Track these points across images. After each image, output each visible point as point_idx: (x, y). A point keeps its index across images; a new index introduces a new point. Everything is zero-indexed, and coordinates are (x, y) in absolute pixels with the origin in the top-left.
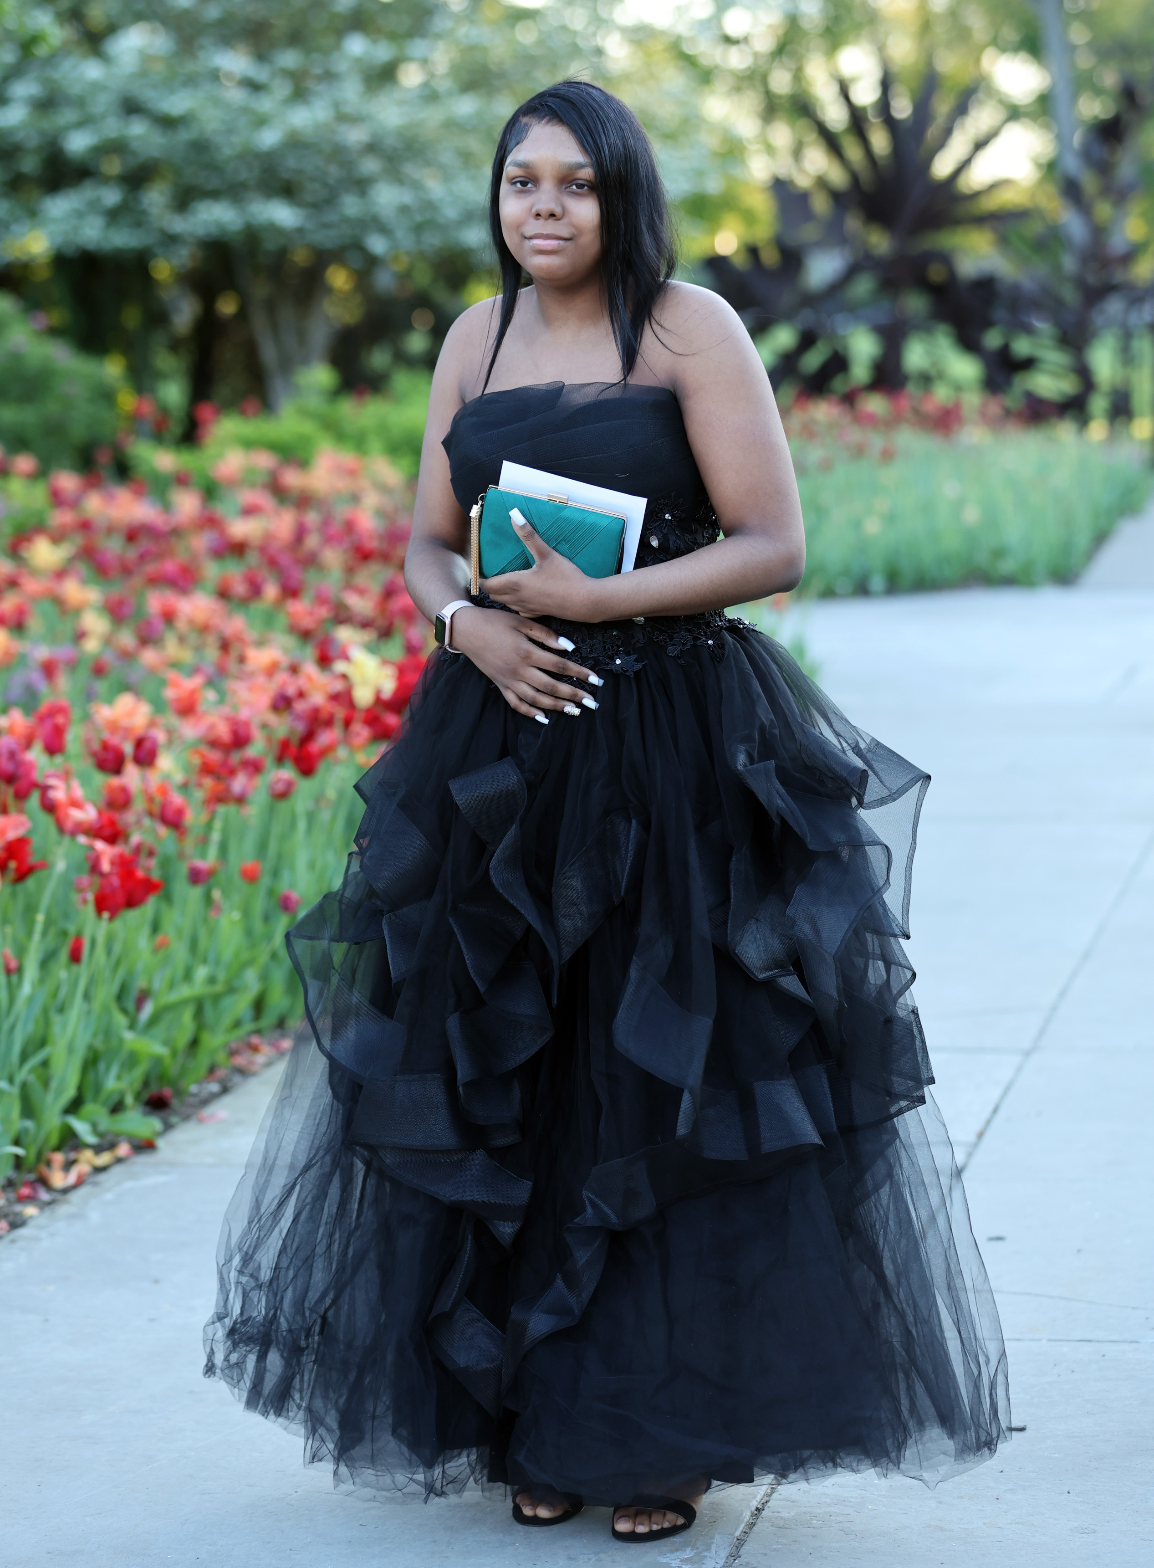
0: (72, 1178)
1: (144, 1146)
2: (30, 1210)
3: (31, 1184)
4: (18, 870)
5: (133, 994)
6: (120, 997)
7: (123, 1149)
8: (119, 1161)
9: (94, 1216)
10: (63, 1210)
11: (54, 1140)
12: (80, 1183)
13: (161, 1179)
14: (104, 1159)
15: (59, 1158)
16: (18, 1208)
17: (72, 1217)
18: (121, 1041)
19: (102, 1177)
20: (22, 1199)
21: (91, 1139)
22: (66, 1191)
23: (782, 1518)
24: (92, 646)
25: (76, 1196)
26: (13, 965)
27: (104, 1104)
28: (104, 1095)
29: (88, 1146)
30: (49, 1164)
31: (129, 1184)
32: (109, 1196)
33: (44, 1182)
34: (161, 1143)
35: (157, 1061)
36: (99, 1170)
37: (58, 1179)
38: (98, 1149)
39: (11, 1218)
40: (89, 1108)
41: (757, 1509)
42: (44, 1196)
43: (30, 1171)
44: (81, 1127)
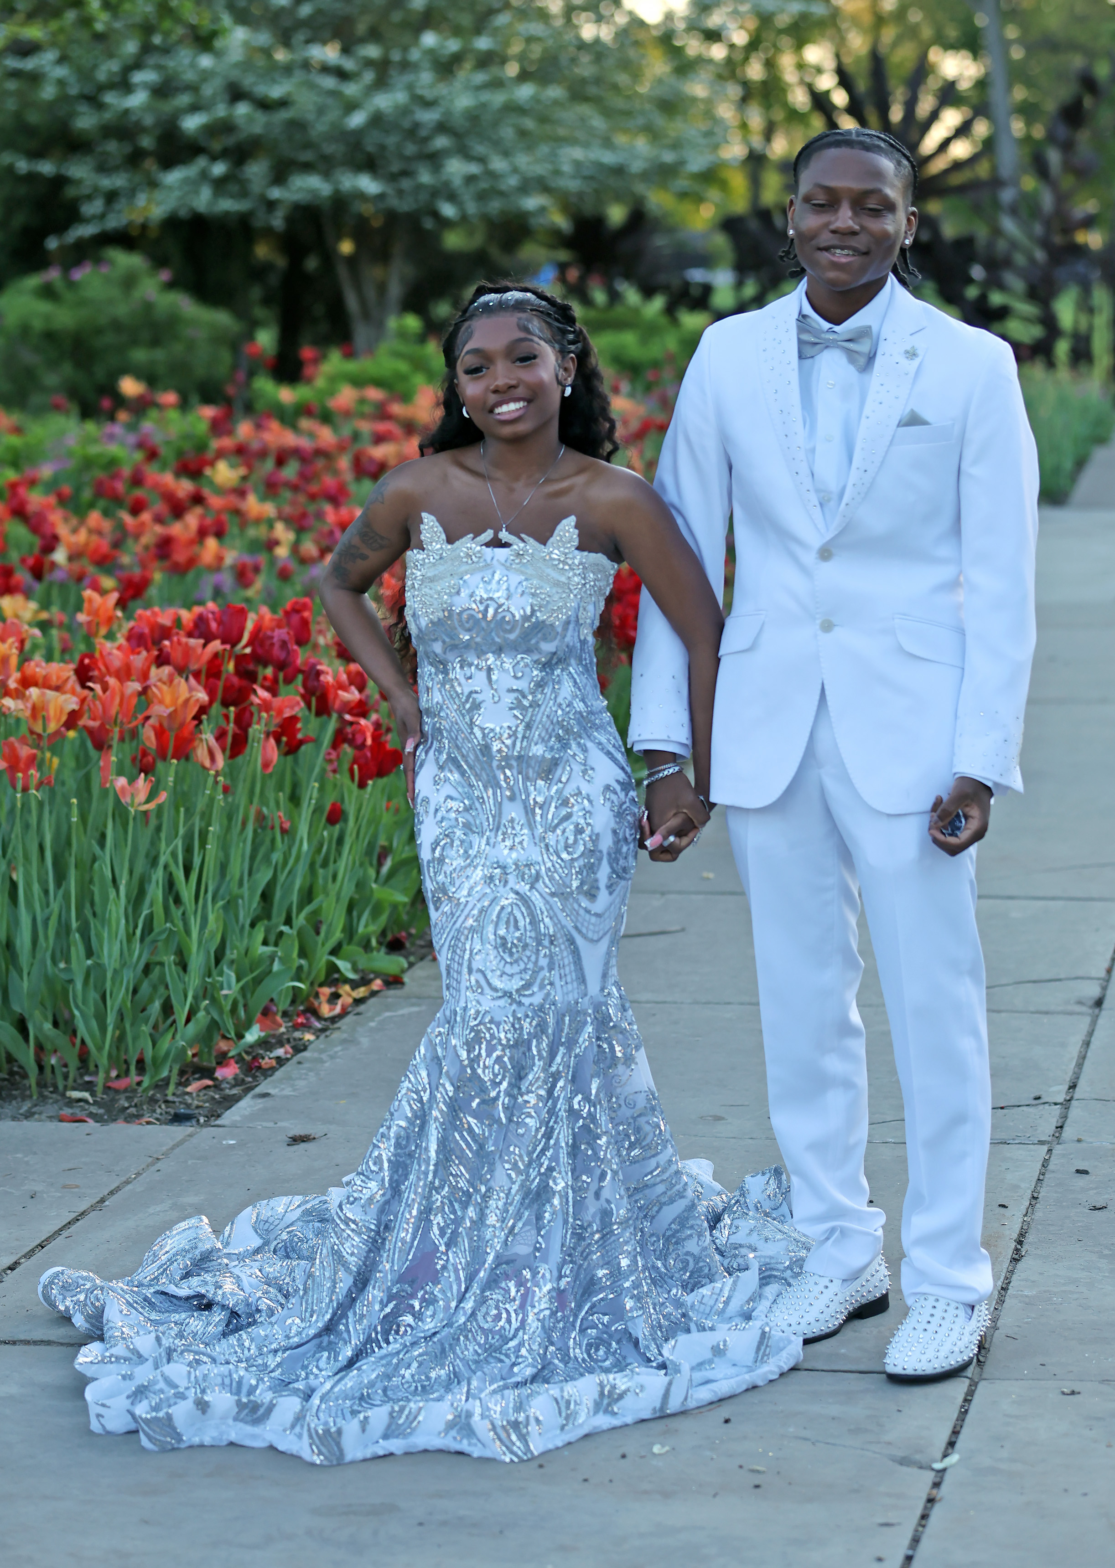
0: (338, 1009)
1: (394, 981)
2: (308, 1037)
3: (304, 1012)
4: (287, 743)
5: (377, 850)
6: (369, 852)
7: (377, 984)
8: (374, 994)
9: (365, 1041)
10: (336, 1035)
11: (322, 977)
12: (344, 1013)
13: (415, 1009)
14: (361, 992)
15: (326, 991)
16: (297, 1034)
17: (344, 1041)
18: (372, 890)
19: (362, 1008)
20: (296, 1027)
21: (351, 976)
22: (333, 1020)
23: (1027, 1296)
24: (282, 552)
25: (344, 1023)
26: (287, 825)
27: (359, 945)
28: (356, 938)
29: (347, 981)
30: (317, 996)
31: (388, 1014)
32: (372, 1024)
33: (314, 1012)
34: (406, 979)
35: (395, 907)
36: (358, 1002)
37: (326, 1010)
38: (355, 985)
39: (293, 1043)
40: (346, 948)
41: (1002, 1288)
42: (318, 1025)
43: (302, 1003)
44: (343, 965)
